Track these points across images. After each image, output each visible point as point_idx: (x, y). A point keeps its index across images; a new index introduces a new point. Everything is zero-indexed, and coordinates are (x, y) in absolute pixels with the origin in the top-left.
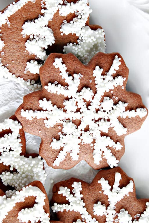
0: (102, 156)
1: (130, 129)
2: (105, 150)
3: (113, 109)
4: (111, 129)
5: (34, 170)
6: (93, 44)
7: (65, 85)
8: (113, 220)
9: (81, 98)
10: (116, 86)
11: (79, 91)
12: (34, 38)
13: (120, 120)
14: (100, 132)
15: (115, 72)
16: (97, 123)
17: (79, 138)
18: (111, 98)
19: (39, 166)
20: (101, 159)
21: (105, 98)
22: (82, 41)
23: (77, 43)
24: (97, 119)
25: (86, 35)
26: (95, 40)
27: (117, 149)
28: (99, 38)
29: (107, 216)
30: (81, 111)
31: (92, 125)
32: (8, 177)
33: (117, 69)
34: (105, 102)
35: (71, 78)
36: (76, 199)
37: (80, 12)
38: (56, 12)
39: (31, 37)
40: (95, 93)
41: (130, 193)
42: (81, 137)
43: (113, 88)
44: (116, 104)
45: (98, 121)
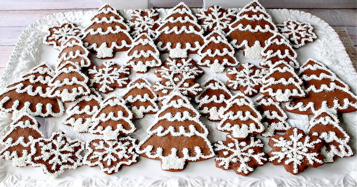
0: (275, 155)
1: (287, 166)
2: (278, 156)
3: (298, 159)
4: (288, 158)
5: (269, 133)
6: (327, 157)
7: (309, 142)
8: (246, 155)
9: (303, 148)
10: (309, 161)
11: (306, 147)
12: (328, 135)
13: (292, 162)
14: (287, 154)
15: (316, 161)
16: (291, 153)
17: (285, 146)
18: (303, 159)
19: (271, 134)
20: (273, 155)
21: (304, 157)
22: (328, 153)
23: (326, 151)
24: (293, 153)
25: (331, 154)
26: (329, 157)
27: (278, 161)
28: (330, 160)
29: (248, 154)
30: (297, 148)
31: (290, 151)
32: (266, 124)
33: (318, 162)
34: (302, 156)
35: (313, 145)
36: (256, 144)
37: (341, 153)
38: (341, 143)
39: (329, 134)
40: (306, 153)
41: (258, 162)
42: (285, 147)
43: (308, 160)
44: (300, 160)
45: (292, 154)
